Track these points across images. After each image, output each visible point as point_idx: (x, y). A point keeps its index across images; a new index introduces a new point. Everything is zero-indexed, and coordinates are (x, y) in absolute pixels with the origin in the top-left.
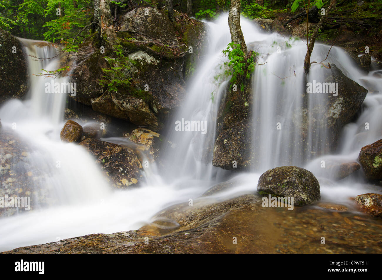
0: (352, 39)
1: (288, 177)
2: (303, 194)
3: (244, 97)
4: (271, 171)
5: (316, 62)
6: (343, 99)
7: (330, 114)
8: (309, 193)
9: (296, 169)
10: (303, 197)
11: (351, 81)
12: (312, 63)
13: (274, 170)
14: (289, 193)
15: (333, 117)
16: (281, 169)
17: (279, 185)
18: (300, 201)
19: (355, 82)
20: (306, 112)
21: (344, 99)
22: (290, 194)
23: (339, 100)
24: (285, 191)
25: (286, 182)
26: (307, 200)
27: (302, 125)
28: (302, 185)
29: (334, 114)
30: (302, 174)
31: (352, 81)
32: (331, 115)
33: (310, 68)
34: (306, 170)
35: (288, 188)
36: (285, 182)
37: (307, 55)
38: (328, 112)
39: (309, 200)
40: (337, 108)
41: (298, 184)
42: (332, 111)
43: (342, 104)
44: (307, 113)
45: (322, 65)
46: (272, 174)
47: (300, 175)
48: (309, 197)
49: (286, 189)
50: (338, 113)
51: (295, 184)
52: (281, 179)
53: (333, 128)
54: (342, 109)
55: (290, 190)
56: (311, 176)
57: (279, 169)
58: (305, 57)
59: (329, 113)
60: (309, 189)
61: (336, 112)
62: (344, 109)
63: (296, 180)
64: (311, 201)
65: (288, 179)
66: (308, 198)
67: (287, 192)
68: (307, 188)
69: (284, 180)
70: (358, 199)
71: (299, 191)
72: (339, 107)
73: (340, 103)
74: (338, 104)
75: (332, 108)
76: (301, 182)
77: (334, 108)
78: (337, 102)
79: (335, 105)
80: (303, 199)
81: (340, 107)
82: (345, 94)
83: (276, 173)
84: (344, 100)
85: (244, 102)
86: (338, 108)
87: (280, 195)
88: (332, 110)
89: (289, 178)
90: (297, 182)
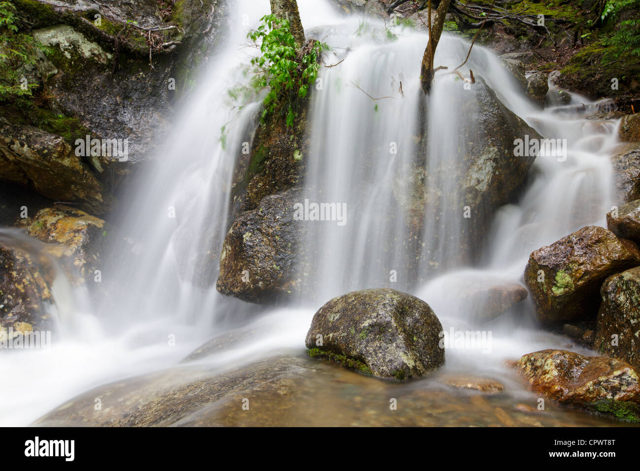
0: (513, 51)
1: (375, 314)
2: (405, 353)
3: (293, 139)
4: (338, 300)
5: (446, 68)
6: (496, 150)
7: (470, 181)
8: (419, 352)
9: (395, 295)
10: (406, 361)
11: (513, 116)
12: (437, 70)
13: (345, 298)
14: (375, 351)
15: (476, 187)
16: (359, 294)
17: (353, 331)
18: (398, 370)
19: (520, 118)
20: (423, 175)
21: (499, 150)
22: (376, 354)
23: (489, 152)
24: (365, 347)
25: (370, 325)
26: (415, 368)
27: (413, 204)
28: (405, 331)
29: (479, 182)
30: (407, 308)
31: (515, 115)
32: (472, 184)
33: (433, 81)
34: (416, 299)
35: (373, 340)
36: (367, 325)
37: (427, 50)
38: (468, 176)
39: (420, 366)
40: (485, 169)
41: (397, 329)
42: (475, 176)
43: (495, 160)
44: (423, 177)
45: (457, 75)
46: (340, 306)
47: (402, 309)
48: (420, 360)
49: (368, 342)
50: (487, 181)
51: (390, 330)
52: (357, 318)
53: (476, 212)
54: (494, 173)
55: (378, 345)
56: (427, 310)
57: (355, 296)
58: (423, 55)
59: (469, 178)
60: (420, 341)
61: (483, 177)
62: (497, 173)
63: (393, 321)
64: (424, 369)
65: (375, 318)
66: (418, 363)
67: (371, 350)
68: (415, 339)
69: (366, 320)
70: (523, 363)
71: (397, 347)
72: (489, 167)
73: (490, 159)
74: (487, 160)
75: (476, 168)
76: (404, 325)
77: (479, 170)
78: (484, 157)
79: (481, 161)
80: (406, 364)
81: (491, 168)
82: (501, 139)
83: (349, 304)
84: (499, 153)
85: (294, 151)
86: (487, 168)
87: (355, 356)
88: (474, 174)
89: (377, 316)
90: (394, 324)
